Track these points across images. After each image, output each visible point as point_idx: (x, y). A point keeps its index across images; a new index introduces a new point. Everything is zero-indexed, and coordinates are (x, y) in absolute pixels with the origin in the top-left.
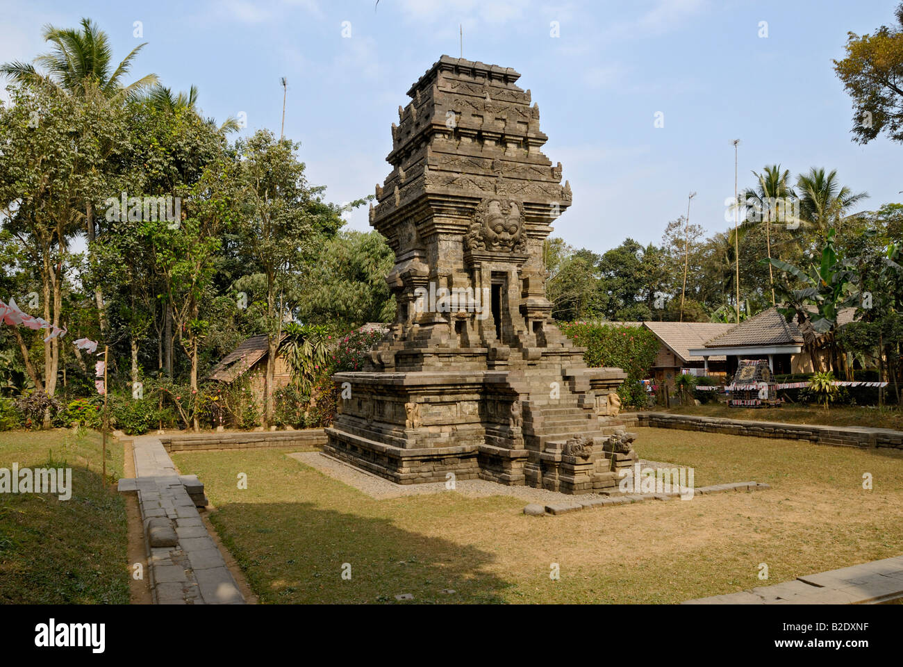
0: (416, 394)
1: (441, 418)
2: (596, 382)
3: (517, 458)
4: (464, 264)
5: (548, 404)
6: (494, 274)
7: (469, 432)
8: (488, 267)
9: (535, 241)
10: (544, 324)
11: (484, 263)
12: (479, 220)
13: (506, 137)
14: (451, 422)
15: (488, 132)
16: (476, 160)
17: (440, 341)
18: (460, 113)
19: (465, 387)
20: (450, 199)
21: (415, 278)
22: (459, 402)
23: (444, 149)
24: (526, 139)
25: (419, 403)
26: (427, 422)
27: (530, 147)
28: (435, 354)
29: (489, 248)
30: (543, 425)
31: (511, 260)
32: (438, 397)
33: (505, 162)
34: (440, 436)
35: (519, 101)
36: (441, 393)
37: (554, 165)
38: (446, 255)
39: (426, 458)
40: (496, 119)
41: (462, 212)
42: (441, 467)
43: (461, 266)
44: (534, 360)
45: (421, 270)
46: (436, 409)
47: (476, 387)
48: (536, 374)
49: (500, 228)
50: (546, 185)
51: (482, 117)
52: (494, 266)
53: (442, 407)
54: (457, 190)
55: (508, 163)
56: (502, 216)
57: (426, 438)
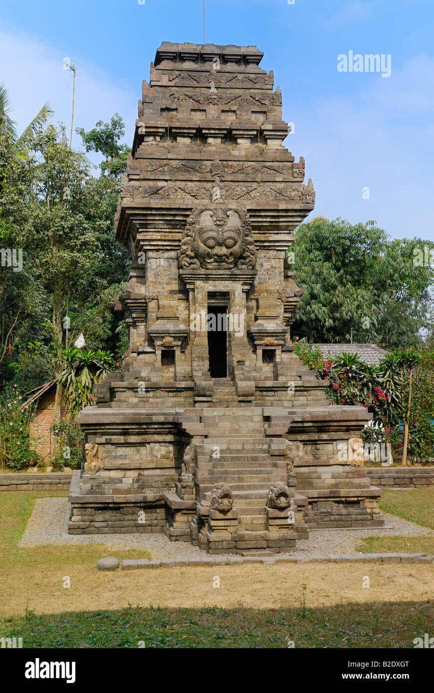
0: (95, 434)
1: (127, 461)
2: (328, 424)
3: (183, 509)
4: (180, 285)
5: (228, 449)
6: (211, 295)
7: (157, 479)
8: (203, 288)
9: (272, 253)
11: (199, 283)
12: (190, 234)
13: (234, 132)
14: (137, 466)
15: (209, 129)
16: (190, 164)
17: (140, 373)
18: (176, 109)
19: (153, 426)
20: (153, 212)
21: (129, 301)
22: (149, 443)
23: (151, 154)
24: (261, 132)
25: (98, 444)
26: (108, 466)
27: (269, 141)
28: (129, 389)
29: (203, 264)
30: (211, 472)
31: (233, 278)
32: (122, 437)
33: (230, 163)
34: (121, 482)
35: (257, 86)
36: (125, 433)
37: (297, 161)
38: (157, 275)
39: (100, 506)
40: (223, 111)
41: (174, 225)
42: (119, 516)
43: (175, 286)
44: (246, 396)
45: (136, 291)
46: (121, 451)
47: (166, 426)
48: (227, 413)
49: (211, 242)
50: (283, 185)
51: (205, 111)
52: (210, 286)
53: (128, 448)
54: (162, 201)
55: (234, 163)
56: (214, 228)
57: (104, 483)
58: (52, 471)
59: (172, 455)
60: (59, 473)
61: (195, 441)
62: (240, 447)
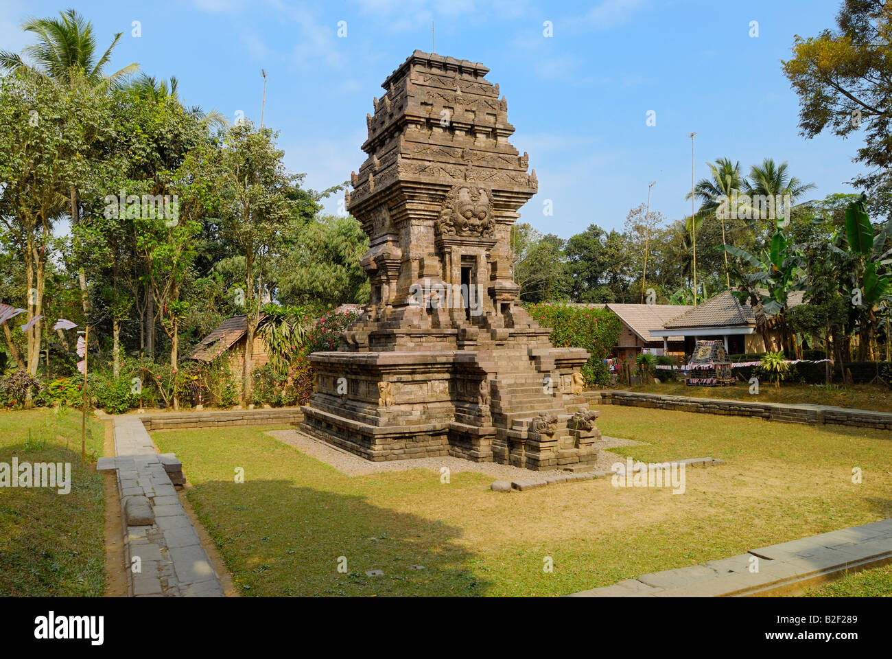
0: (389, 373)
1: (412, 397)
2: (561, 362)
3: (486, 435)
4: (435, 248)
5: (515, 383)
6: (464, 258)
7: (439, 410)
8: (458, 252)
9: (503, 226)
10: (512, 306)
11: (454, 247)
12: (450, 206)
13: (476, 128)
14: (422, 400)
15: (458, 123)
16: (446, 149)
17: (412, 321)
18: (432, 105)
19: (436, 366)
20: (422, 186)
21: (388, 261)
22: (430, 381)
23: (416, 138)
24: (494, 129)
25: (391, 382)
26: (399, 401)
27: (499, 138)
28: (407, 334)
29: (459, 232)
30: (510, 403)
31: (480, 244)
32: (410, 376)
33: (475, 152)
34: (411, 414)
35: (487, 94)
36: (413, 373)
37: (521, 155)
38: (418, 240)
39: (398, 435)
40: (466, 110)
41: (433, 198)
42: (412, 444)
43: (432, 250)
44: (501, 340)
45: (395, 253)
46: (409, 388)
47: (446, 366)
48: (503, 354)
49: (469, 214)
50: (514, 173)
51: (453, 108)
52: (463, 251)
53: (413, 386)
54: (429, 178)
55: (478, 152)
56: (471, 202)
57: (398, 416)
58: (255, 408)
59: (447, 390)
60: (260, 410)
61: (490, 377)
62: (523, 381)
